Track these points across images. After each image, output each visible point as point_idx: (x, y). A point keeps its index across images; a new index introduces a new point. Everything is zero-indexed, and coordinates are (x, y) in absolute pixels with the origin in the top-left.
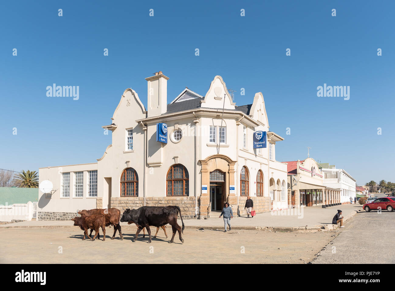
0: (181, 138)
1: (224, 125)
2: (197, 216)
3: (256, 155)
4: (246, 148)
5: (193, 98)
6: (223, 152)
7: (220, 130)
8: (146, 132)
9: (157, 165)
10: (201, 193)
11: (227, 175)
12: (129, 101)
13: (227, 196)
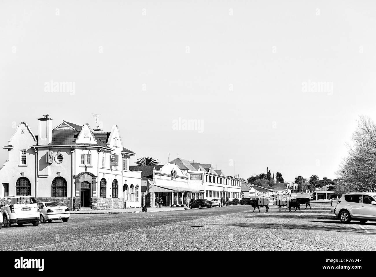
0: (62, 160)
1: (90, 153)
2: (73, 210)
3: (112, 170)
4: (104, 166)
5: (68, 129)
6: (89, 170)
7: (87, 156)
8: (37, 154)
9: (46, 177)
10: (75, 195)
11: (91, 184)
12: (23, 131)
13: (91, 197)
